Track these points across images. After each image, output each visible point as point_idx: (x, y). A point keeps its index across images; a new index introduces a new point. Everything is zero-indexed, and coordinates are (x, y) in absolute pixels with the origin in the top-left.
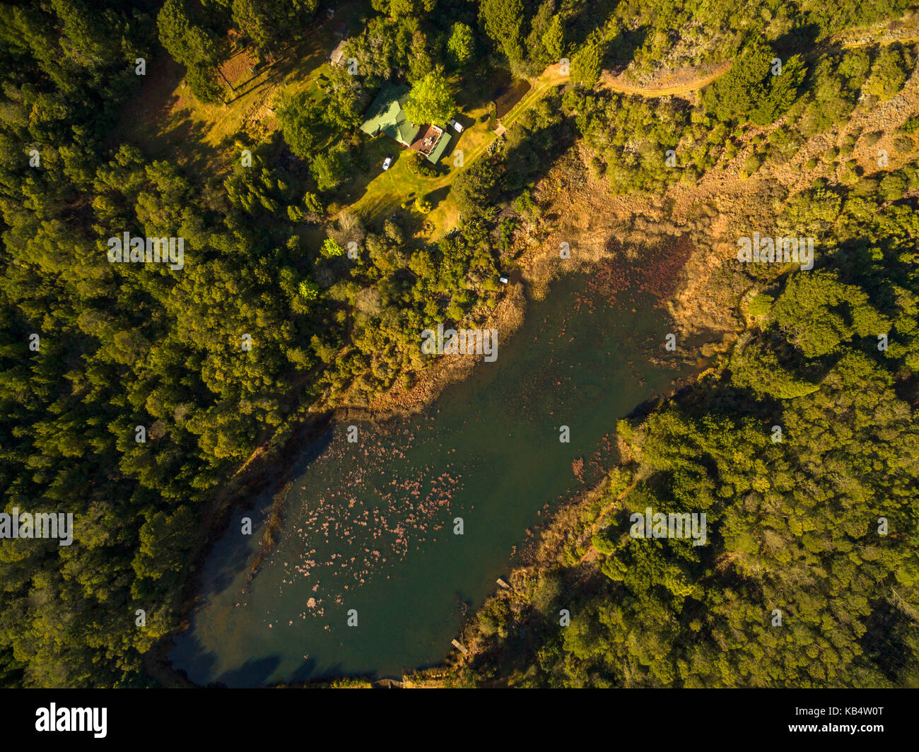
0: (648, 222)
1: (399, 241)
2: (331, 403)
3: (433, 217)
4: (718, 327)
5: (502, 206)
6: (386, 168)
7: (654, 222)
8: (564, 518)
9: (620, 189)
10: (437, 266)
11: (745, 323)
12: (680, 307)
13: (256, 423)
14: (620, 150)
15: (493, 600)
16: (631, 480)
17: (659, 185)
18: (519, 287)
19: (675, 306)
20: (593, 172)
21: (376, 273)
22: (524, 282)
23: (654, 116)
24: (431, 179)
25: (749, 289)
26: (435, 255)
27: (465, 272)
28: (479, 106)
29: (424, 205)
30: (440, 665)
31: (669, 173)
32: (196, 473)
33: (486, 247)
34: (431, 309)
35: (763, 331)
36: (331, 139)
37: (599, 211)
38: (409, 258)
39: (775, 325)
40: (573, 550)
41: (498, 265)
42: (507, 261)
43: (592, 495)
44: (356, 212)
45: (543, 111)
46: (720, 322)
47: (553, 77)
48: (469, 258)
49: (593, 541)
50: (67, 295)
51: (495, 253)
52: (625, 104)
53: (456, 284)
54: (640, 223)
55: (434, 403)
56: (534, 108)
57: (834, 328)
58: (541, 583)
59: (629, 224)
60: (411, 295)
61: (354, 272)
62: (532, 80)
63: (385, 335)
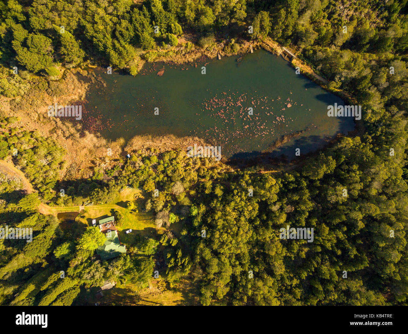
0: (64, 132)
1: (149, 200)
2: (224, 166)
3: (132, 199)
4: (75, 77)
5: (106, 181)
6: (131, 230)
7: (62, 130)
8: (180, 60)
9: (62, 151)
10: (145, 180)
11: (65, 71)
12: (80, 95)
13: (253, 181)
14: (49, 164)
15: (227, 54)
16: (147, 53)
17: (49, 141)
18: (126, 149)
19: (81, 97)
20: (66, 165)
21: (167, 197)
22: (123, 150)
23: (27, 165)
24: (120, 212)
25: (53, 81)
26: (142, 185)
27: (138, 170)
28: (81, 223)
29: (130, 205)
30: (263, 49)
31: (41, 142)
32: (289, 182)
33: (124, 172)
34: (161, 168)
35: (61, 64)
36: (140, 258)
37: (76, 151)
38: (152, 191)
39: (55, 61)
40: (186, 47)
41: (126, 163)
42: (122, 161)
43: (165, 60)
44: (154, 224)
45: (60, 201)
46: (72, 78)
47: (47, 210)
48: (133, 173)
49: (177, 44)
50: (280, 287)
51: (123, 168)
52: (32, 178)
53: (145, 169)
54: (67, 134)
55: (189, 136)
56: (63, 205)
57: (32, 41)
58: (206, 46)
59: (71, 137)
60: (163, 178)
61: (175, 204)
62: (56, 215)
63: (184, 173)
